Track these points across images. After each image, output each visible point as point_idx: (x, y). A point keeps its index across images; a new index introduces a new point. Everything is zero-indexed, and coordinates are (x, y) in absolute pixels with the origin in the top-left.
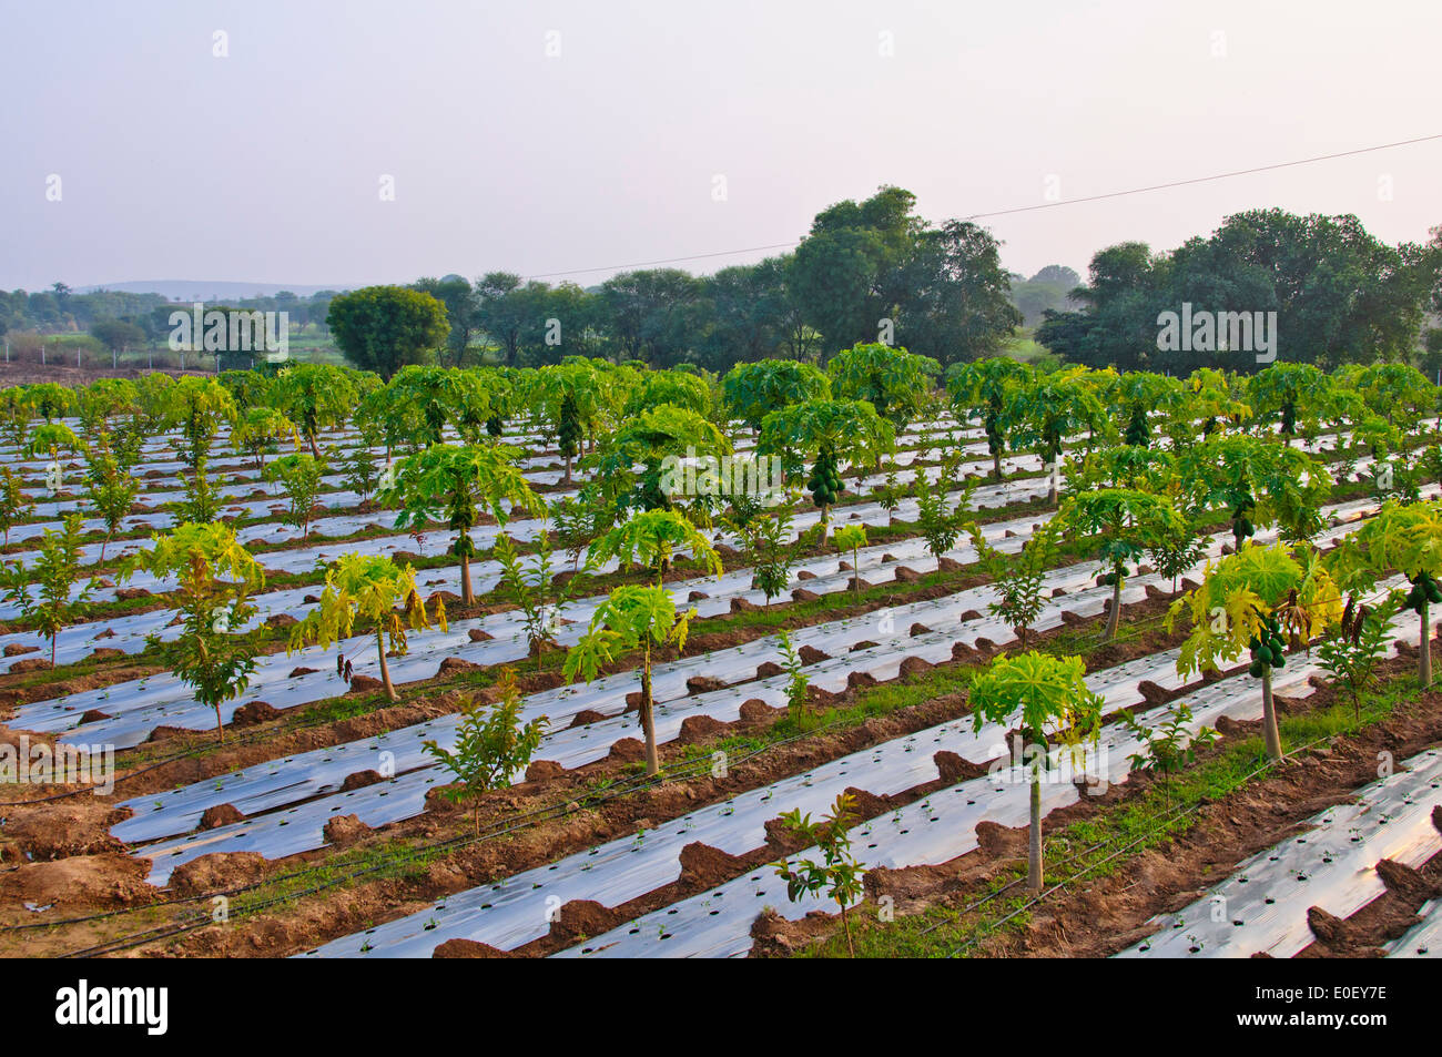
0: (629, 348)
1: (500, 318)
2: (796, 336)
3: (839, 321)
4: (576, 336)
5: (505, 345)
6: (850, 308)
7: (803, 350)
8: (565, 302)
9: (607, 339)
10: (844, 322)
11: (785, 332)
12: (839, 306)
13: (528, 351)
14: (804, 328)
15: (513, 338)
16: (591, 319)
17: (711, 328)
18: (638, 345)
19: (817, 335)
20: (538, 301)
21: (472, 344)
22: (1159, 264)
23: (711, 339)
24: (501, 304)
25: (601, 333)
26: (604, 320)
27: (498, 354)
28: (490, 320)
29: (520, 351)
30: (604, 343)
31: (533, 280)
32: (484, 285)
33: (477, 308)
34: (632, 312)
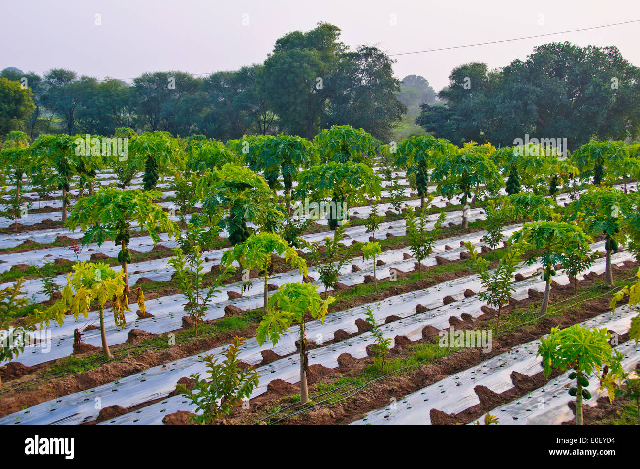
0: (151, 123)
1: (61, 100)
2: (262, 117)
3: (292, 109)
4: (115, 114)
5: (65, 119)
6: (299, 101)
7: (266, 127)
8: (108, 91)
9: (136, 117)
10: (295, 110)
11: (255, 115)
12: (292, 99)
13: (82, 123)
14: (267, 112)
15: (71, 114)
16: (126, 103)
17: (206, 111)
18: (157, 121)
19: (276, 118)
20: (89, 90)
21: (41, 117)
22: (492, 76)
23: (206, 119)
24: (62, 90)
25: (133, 112)
26: (135, 104)
27: (61, 124)
28: (55, 101)
29: (76, 123)
30: (134, 119)
31: (85, 75)
32: (50, 77)
33: (45, 93)
34: (153, 99)
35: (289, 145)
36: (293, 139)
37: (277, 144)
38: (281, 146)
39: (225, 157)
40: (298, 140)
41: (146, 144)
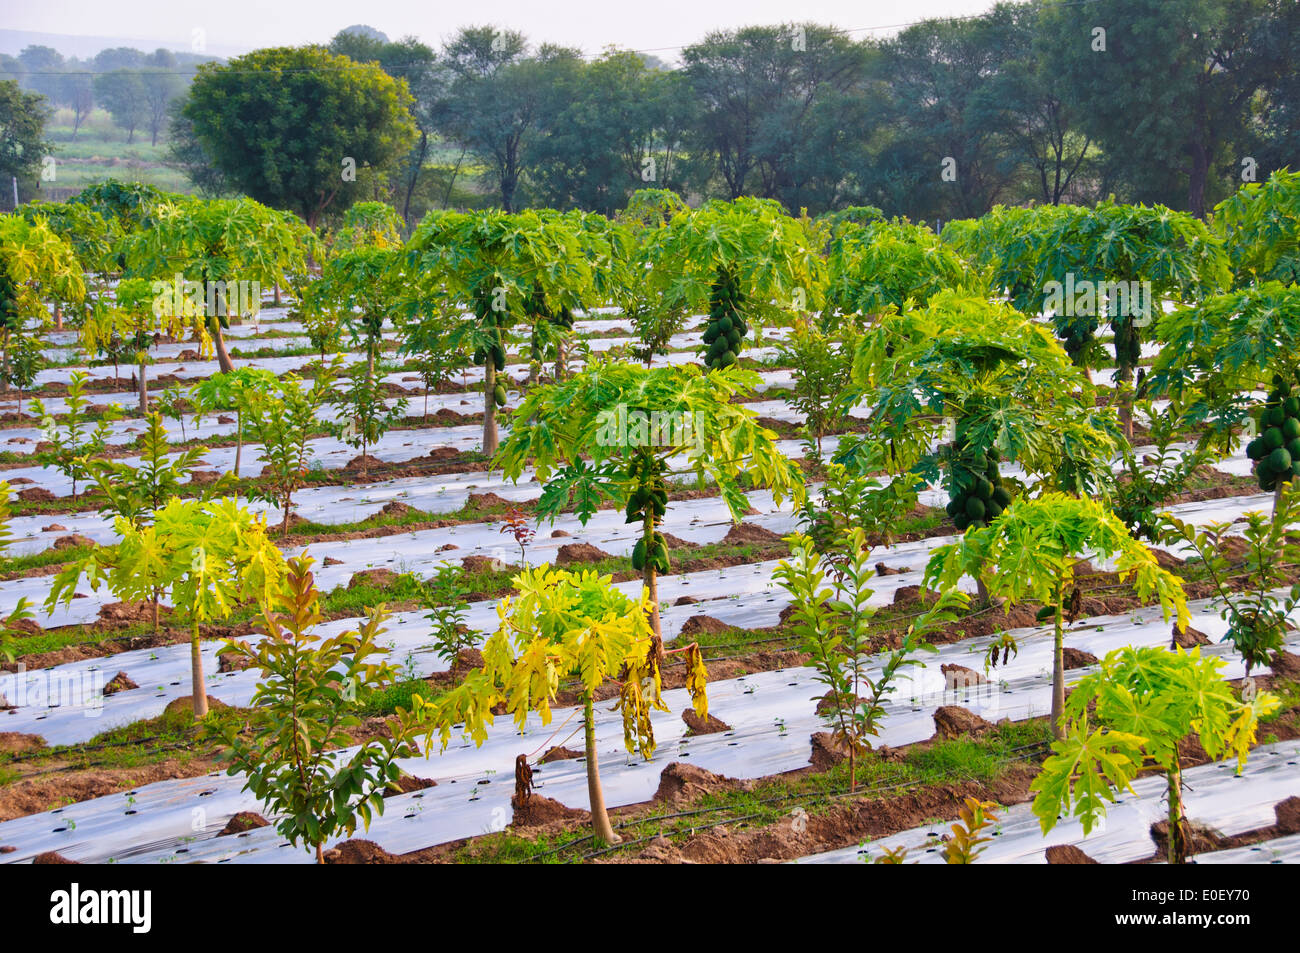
0: (727, 175)
1: (485, 113)
2: (1051, 151)
3: (1144, 123)
4: (629, 150)
5: (493, 166)
6: (1167, 98)
7: (1063, 180)
8: (611, 85)
9: (685, 157)
10: (1153, 128)
11: (1029, 146)
12: (1144, 95)
13: (538, 177)
14: (1068, 136)
15: (511, 151)
16: (658, 118)
17: (887, 135)
18: (744, 169)
19: (1093, 151)
20: (559, 82)
21: (433, 163)
23: (885, 159)
24: (489, 85)
25: (677, 144)
26: (683, 121)
27: (483, 181)
28: (469, 117)
29: (525, 177)
30: (681, 163)
31: (550, 42)
32: (457, 49)
33: (444, 94)
34: (734, 106)
35: (1131, 231)
36: (1147, 216)
37: (1097, 230)
38: (1109, 236)
39: (938, 272)
40: (1163, 219)
41: (713, 236)
